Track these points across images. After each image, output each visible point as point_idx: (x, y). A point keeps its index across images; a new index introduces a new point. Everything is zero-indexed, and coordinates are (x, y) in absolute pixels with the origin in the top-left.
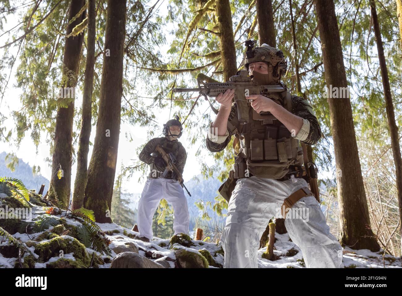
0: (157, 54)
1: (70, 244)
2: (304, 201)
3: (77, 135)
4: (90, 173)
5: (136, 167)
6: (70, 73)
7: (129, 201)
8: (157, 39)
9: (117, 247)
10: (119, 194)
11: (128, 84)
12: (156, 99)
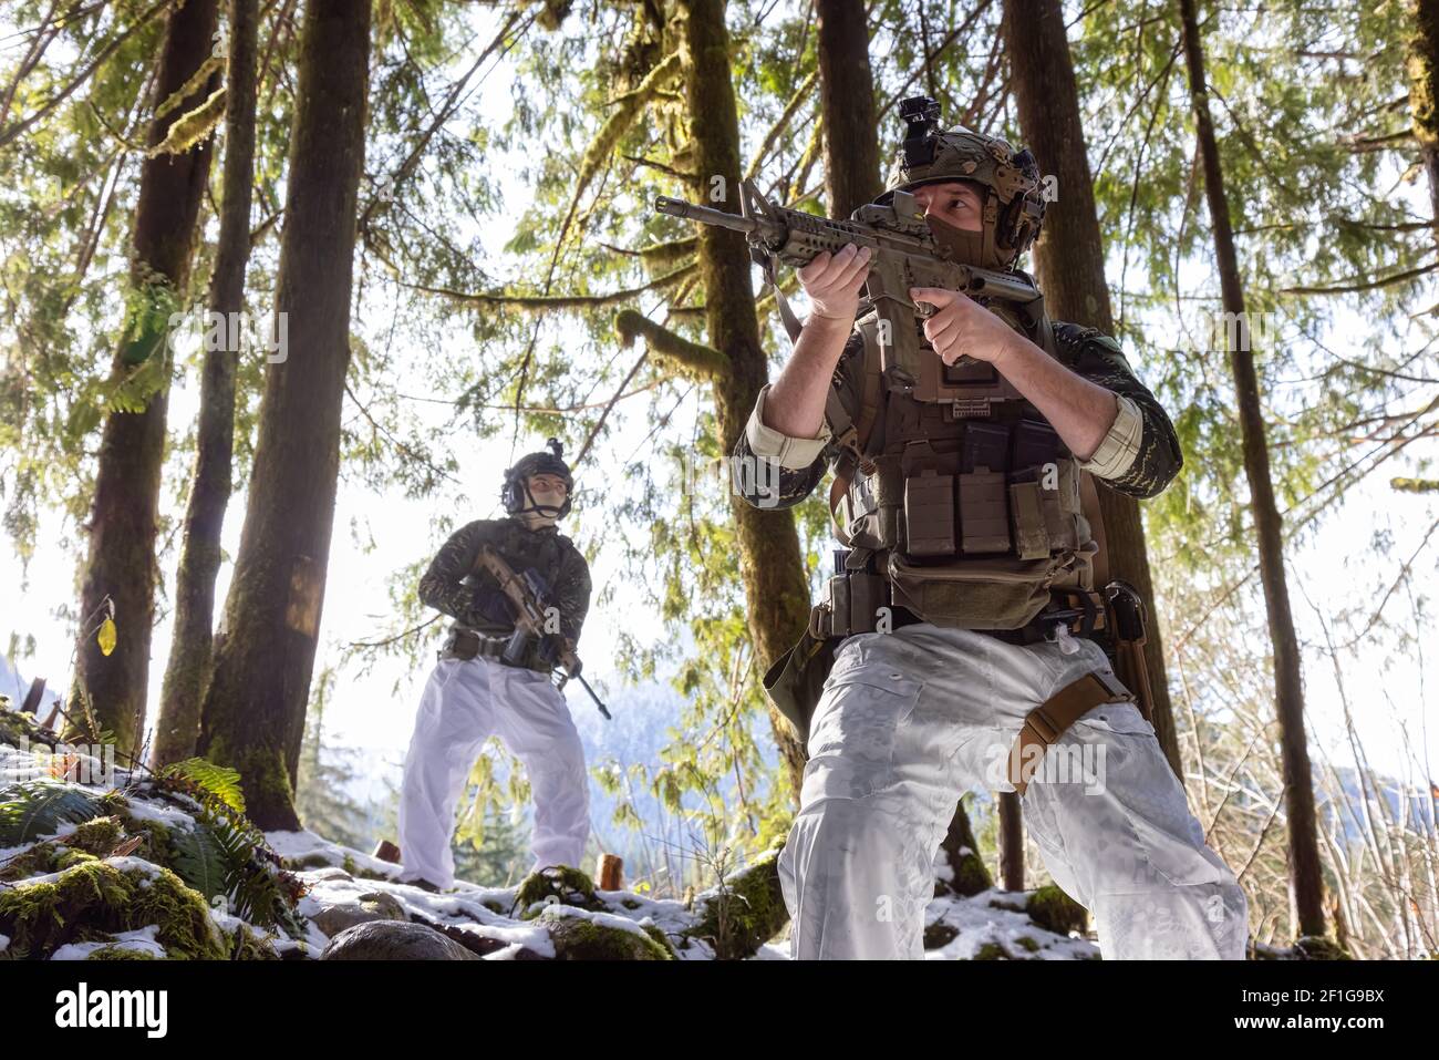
0: (471, 248)
1: (143, 893)
2: (1102, 719)
3: (176, 524)
4: (224, 649)
5: (386, 643)
6: (155, 285)
7: (348, 773)
8: (473, 198)
9: (327, 909)
10: (316, 750)
11: (365, 353)
12: (463, 403)
